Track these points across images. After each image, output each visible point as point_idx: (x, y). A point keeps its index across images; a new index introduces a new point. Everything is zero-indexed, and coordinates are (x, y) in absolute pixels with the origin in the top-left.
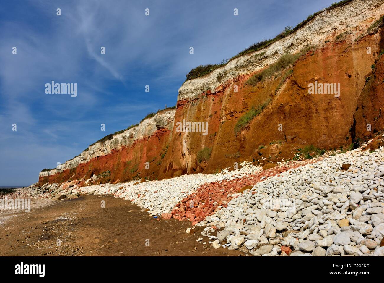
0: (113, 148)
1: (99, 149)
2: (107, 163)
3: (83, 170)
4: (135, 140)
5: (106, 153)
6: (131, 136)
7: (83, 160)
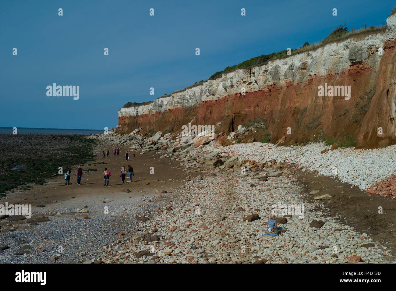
0: (271, 83)
1: (242, 80)
2: (257, 106)
3: (211, 112)
4: (310, 75)
5: (255, 88)
6: (304, 67)
7: (209, 95)
